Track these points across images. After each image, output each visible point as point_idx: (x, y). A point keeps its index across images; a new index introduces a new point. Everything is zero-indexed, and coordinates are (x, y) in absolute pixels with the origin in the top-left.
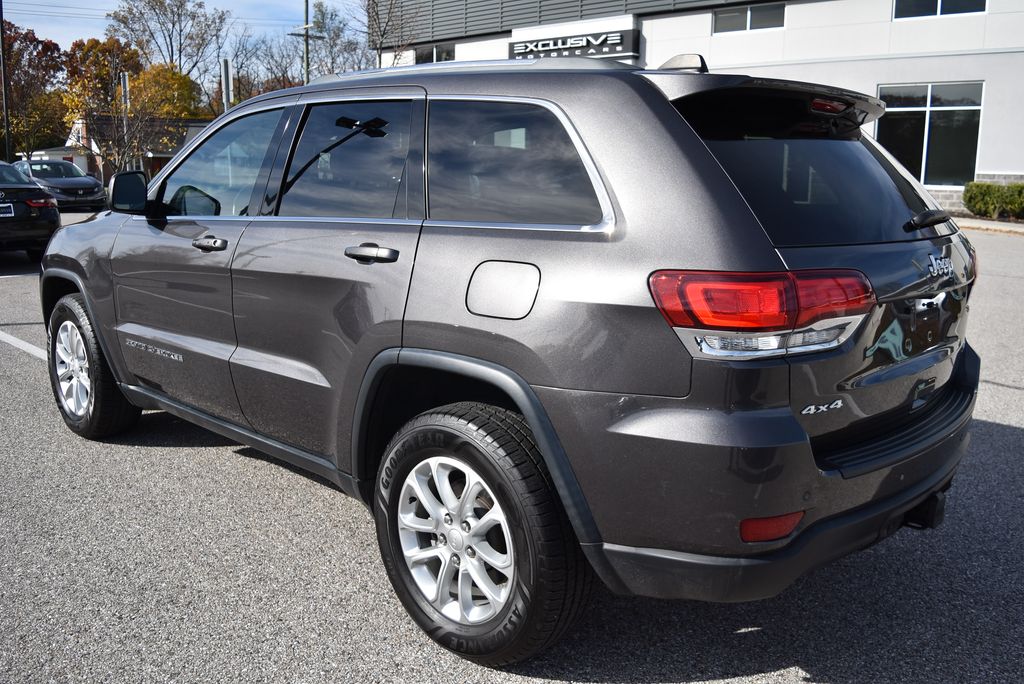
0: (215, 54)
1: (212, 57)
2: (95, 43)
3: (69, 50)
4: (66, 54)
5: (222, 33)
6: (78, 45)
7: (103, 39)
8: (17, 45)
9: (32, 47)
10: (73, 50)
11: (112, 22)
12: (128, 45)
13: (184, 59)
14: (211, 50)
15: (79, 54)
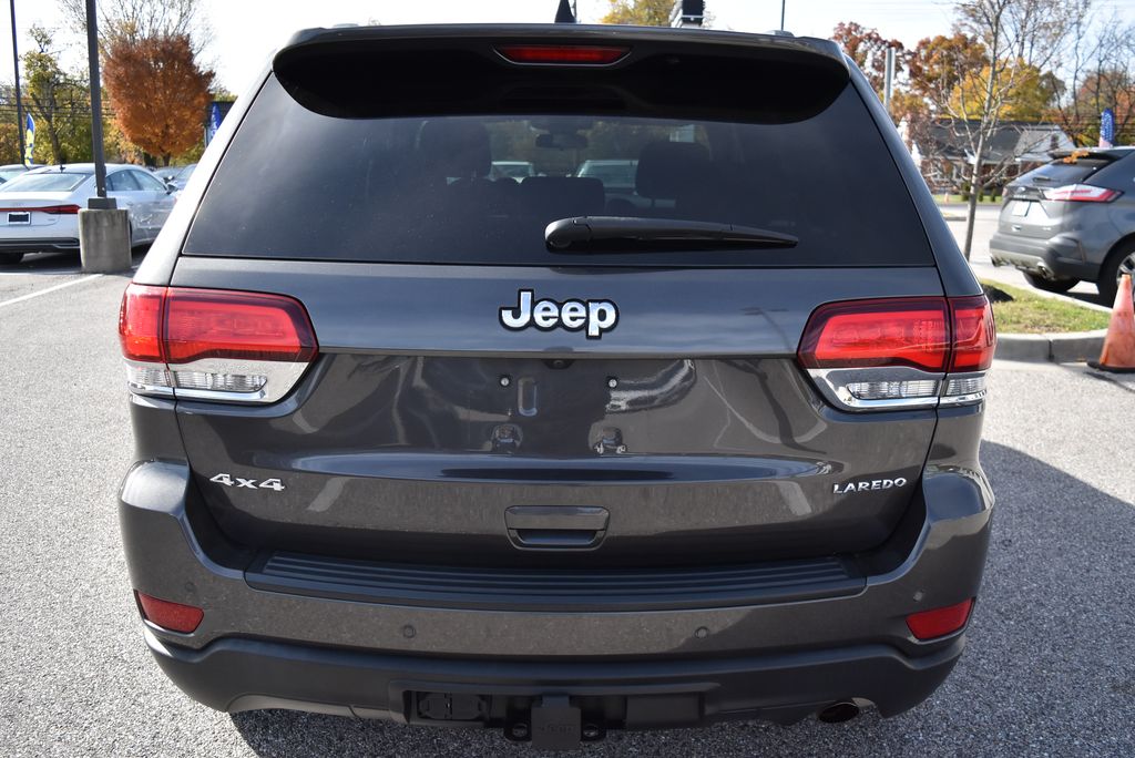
0: (1074, 45)
1: (1070, 49)
2: (943, 39)
3: (913, 50)
4: (909, 53)
5: (1085, 20)
6: (924, 44)
7: (949, 35)
8: (861, 47)
9: (876, 47)
10: (918, 49)
11: (960, 15)
12: (974, 40)
13: (1035, 52)
14: (1069, 40)
15: (923, 53)
